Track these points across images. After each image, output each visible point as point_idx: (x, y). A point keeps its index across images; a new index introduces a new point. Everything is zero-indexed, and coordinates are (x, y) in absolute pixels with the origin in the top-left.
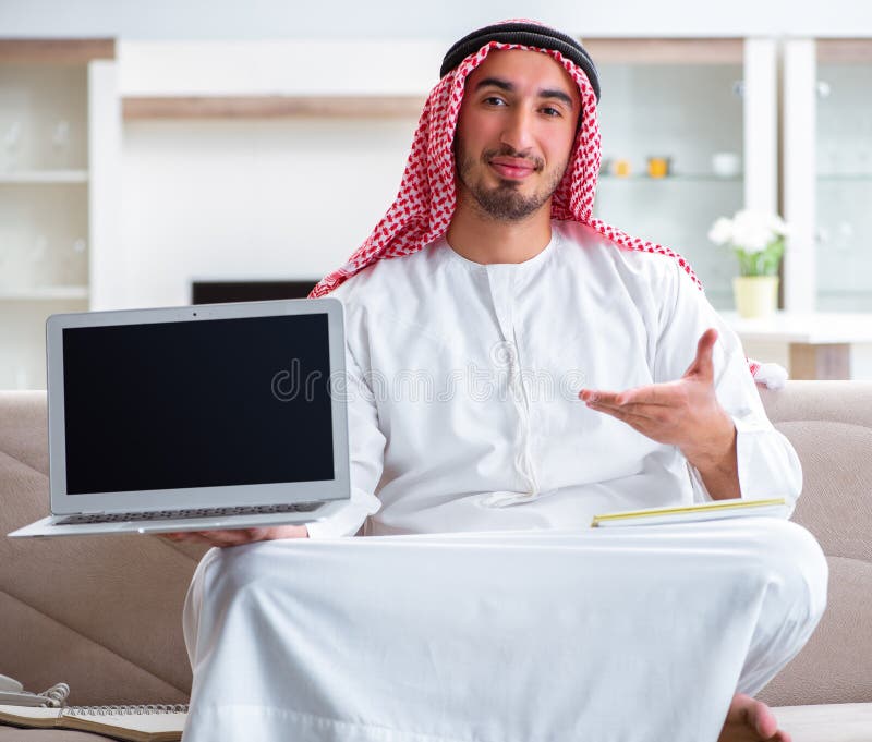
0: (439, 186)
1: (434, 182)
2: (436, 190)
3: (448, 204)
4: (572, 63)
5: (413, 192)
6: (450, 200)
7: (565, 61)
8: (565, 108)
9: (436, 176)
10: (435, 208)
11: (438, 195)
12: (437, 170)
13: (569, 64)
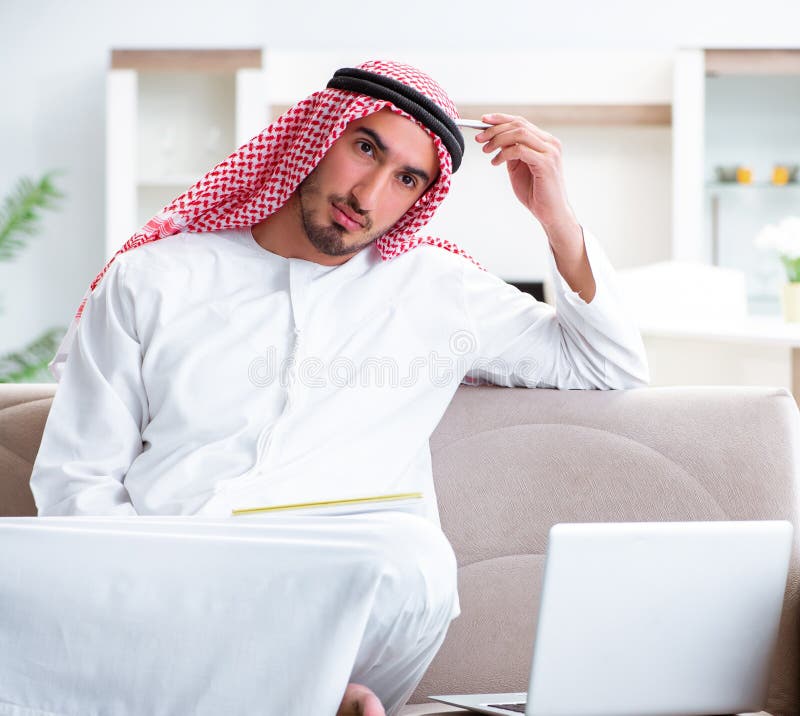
0: (277, 186)
1: (275, 180)
2: (273, 188)
3: (274, 204)
4: (446, 153)
5: (255, 161)
6: (278, 203)
7: (442, 148)
8: (421, 184)
9: (280, 176)
10: (262, 200)
11: (271, 192)
12: (284, 173)
13: (443, 153)
